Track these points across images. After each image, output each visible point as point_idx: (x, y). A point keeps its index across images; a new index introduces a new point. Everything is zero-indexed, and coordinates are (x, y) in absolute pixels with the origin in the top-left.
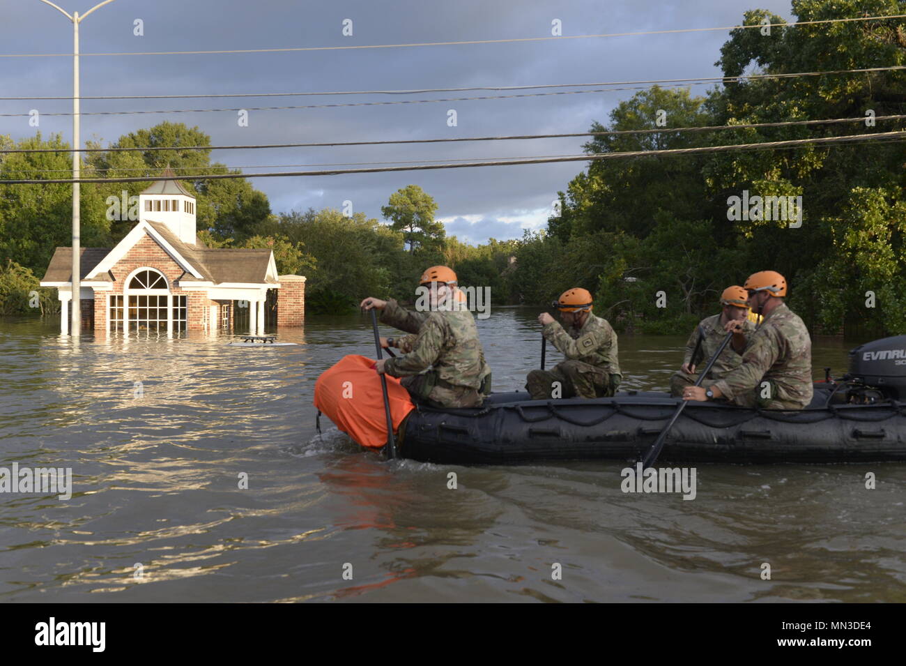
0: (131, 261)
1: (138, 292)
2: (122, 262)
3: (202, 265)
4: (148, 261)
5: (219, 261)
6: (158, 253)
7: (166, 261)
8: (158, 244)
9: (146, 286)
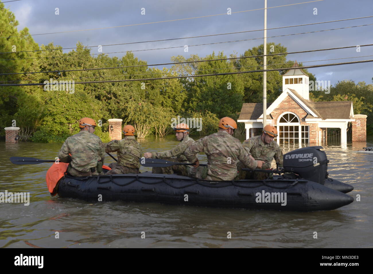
0: (281, 108)
1: (284, 124)
2: (276, 109)
3: (315, 110)
4: (289, 109)
5: (323, 108)
6: (294, 105)
7: (298, 108)
8: (294, 100)
9: (288, 121)
